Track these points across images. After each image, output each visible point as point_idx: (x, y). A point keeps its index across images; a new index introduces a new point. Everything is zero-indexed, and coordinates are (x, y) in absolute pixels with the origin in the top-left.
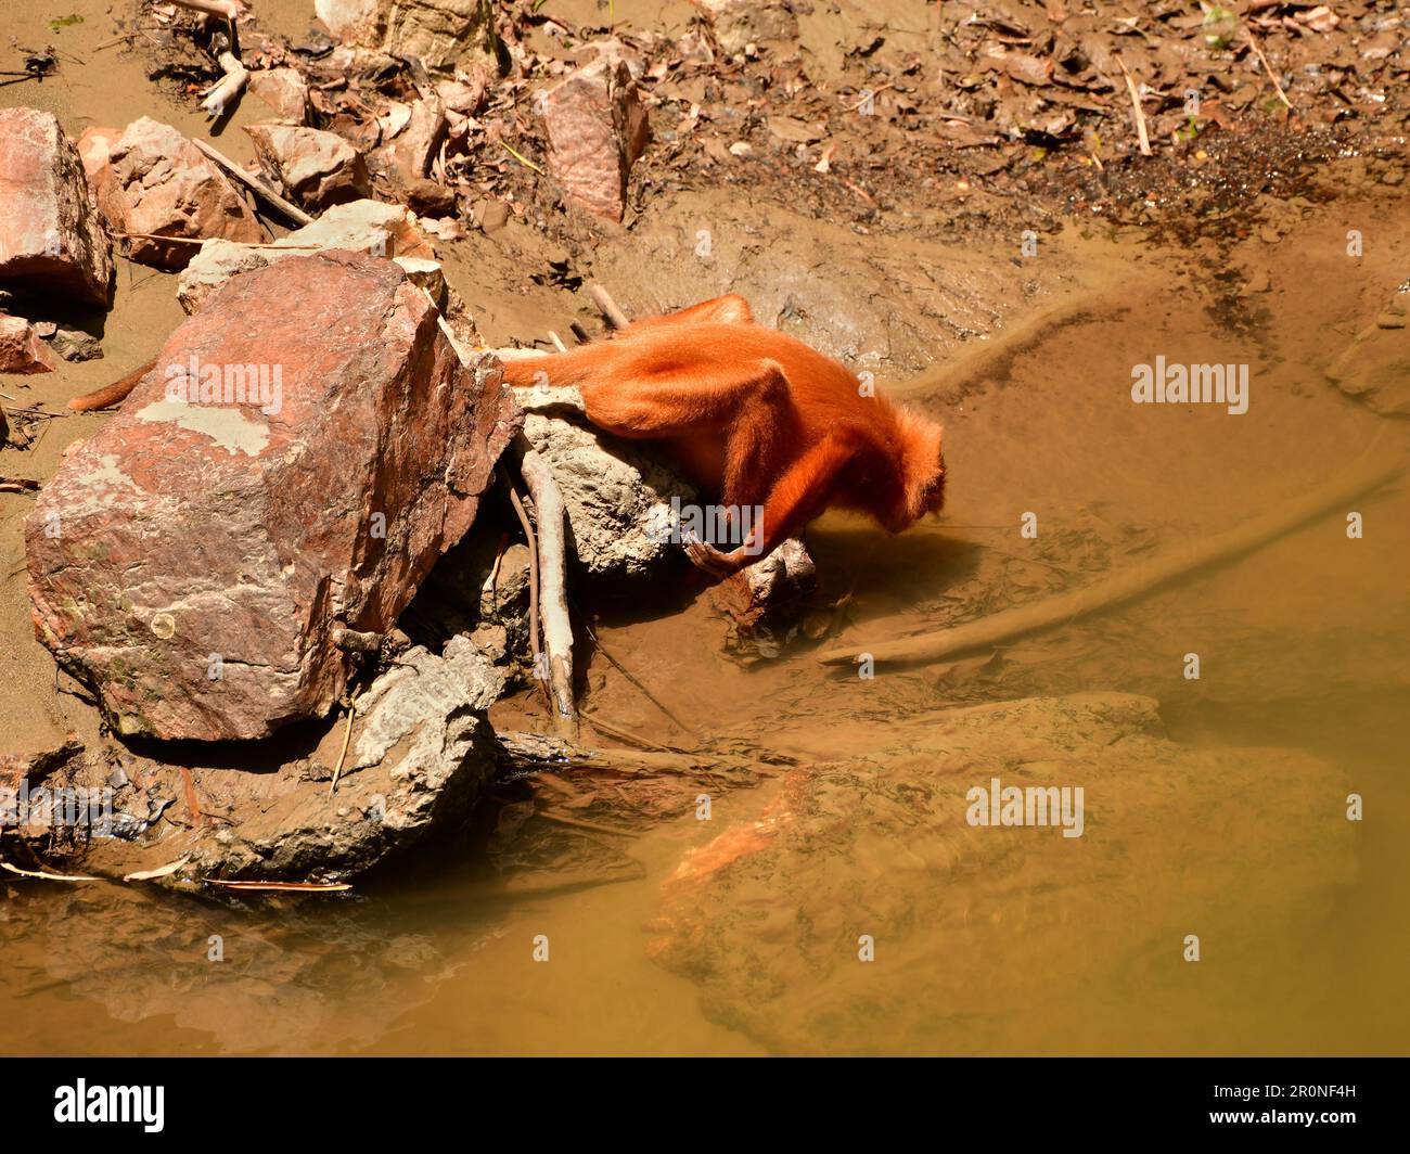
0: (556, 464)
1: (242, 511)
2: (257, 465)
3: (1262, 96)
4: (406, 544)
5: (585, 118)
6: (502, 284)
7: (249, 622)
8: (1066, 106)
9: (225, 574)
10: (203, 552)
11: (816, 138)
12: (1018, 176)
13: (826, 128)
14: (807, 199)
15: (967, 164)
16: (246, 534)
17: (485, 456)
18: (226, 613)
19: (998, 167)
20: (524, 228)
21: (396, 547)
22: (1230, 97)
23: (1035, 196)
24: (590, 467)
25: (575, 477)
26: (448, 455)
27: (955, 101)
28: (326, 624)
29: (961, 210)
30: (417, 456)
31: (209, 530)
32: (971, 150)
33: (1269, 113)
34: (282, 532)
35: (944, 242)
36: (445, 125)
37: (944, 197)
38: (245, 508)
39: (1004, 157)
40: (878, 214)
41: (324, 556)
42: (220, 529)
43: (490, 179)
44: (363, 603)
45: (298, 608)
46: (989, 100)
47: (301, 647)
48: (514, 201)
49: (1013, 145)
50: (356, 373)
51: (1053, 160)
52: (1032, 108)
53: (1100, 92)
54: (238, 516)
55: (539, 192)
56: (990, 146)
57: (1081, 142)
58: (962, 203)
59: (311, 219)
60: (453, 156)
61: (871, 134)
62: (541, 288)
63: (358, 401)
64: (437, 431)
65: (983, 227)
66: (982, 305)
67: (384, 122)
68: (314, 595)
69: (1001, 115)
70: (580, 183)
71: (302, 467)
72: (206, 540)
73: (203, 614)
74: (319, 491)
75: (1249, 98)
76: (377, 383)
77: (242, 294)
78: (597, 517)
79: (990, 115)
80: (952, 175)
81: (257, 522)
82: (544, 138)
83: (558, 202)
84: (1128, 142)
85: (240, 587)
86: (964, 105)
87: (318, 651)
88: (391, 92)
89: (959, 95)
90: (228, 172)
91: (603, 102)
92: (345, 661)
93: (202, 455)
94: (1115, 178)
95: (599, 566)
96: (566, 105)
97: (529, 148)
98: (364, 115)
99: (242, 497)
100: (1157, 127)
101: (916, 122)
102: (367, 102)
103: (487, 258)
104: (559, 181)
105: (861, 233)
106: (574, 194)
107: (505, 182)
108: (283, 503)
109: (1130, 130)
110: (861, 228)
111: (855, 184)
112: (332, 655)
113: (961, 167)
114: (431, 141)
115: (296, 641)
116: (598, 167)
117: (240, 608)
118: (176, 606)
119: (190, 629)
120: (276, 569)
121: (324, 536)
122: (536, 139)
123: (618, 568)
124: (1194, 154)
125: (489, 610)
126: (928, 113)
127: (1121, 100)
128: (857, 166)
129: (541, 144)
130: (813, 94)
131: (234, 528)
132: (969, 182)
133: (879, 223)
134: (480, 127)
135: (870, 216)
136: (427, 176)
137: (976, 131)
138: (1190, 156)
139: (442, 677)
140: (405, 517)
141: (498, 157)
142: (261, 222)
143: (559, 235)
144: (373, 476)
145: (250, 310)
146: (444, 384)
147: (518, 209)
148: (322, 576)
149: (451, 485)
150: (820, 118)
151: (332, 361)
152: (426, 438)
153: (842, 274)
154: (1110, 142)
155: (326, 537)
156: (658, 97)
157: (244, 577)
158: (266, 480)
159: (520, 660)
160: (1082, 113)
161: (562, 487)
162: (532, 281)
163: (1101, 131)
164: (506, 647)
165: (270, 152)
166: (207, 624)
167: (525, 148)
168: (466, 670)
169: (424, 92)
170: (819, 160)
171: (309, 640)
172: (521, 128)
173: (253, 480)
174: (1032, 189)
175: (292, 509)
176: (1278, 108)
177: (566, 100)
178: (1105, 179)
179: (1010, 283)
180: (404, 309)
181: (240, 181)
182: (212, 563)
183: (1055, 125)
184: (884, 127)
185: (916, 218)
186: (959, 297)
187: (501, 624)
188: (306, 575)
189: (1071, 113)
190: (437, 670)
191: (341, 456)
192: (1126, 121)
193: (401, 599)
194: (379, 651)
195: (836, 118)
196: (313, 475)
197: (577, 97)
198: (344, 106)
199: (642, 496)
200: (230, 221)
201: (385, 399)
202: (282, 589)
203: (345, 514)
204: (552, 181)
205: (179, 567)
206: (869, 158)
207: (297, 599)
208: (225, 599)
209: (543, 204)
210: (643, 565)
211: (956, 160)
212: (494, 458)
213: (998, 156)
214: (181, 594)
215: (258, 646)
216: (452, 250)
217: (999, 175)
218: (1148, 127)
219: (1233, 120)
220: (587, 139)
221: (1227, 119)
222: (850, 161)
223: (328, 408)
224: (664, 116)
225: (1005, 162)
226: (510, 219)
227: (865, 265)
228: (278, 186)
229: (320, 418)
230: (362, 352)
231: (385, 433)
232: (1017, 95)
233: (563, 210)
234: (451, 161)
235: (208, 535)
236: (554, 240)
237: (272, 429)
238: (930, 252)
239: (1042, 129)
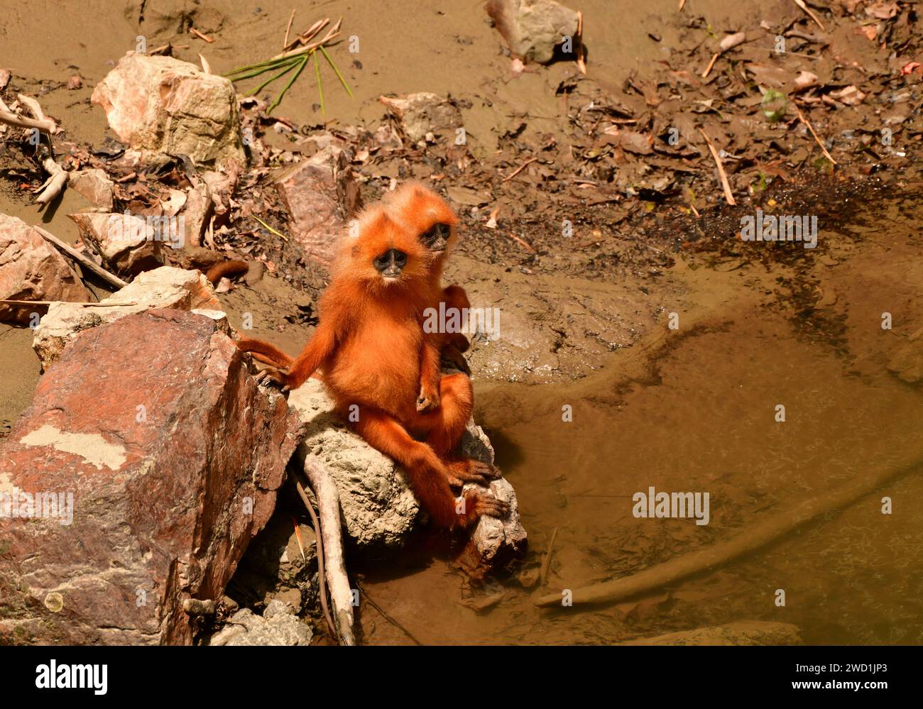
0: (330, 463)
1: (110, 512)
2: (119, 476)
3: (813, 156)
4: (229, 530)
5: (317, 195)
6: (265, 324)
7: (119, 596)
8: (667, 169)
9: (100, 561)
10: (82, 545)
11: (485, 202)
12: (636, 225)
13: (492, 194)
14: (483, 249)
15: (598, 217)
16: (114, 529)
17: (281, 459)
18: (102, 590)
19: (621, 218)
20: (277, 281)
21: (222, 533)
22: (788, 158)
23: (650, 239)
24: (355, 465)
25: (344, 473)
26: (253, 461)
27: (584, 168)
28: (176, 595)
29: (598, 252)
30: (233, 464)
31: (86, 527)
32: (599, 206)
33: (819, 168)
34: (141, 527)
35: (588, 278)
36: (212, 205)
37: (584, 243)
38: (113, 510)
39: (625, 209)
40: (537, 258)
41: (172, 543)
42: (94, 527)
43: (249, 244)
44: (202, 578)
45: (156, 584)
46: (609, 167)
47: (160, 614)
48: (267, 261)
49: (630, 201)
50: (187, 403)
51: (660, 211)
52: (641, 172)
53: (691, 157)
54: (108, 516)
55: (285, 253)
56: (613, 202)
57: (680, 196)
58: (598, 247)
59: (124, 283)
60: (219, 228)
61: (525, 197)
62: (294, 326)
63: (190, 424)
64: (245, 443)
65: (615, 264)
66: (623, 325)
67: (166, 206)
68: (167, 574)
69: (619, 179)
70: (315, 244)
71: (153, 476)
72: (84, 536)
73: (84, 592)
74: (166, 494)
75: (803, 158)
76: (203, 409)
77: (93, 346)
78: (362, 502)
79: (611, 179)
80: (588, 226)
81: (122, 520)
82: (286, 212)
83: (300, 259)
84: (716, 195)
85: (112, 570)
86: (591, 172)
87: (172, 616)
88: (170, 182)
89: (586, 164)
90: (61, 250)
91: (330, 183)
92: (190, 623)
93: (76, 471)
94: (708, 223)
95: (365, 539)
96: (301, 186)
97: (275, 221)
98: (151, 200)
99: (110, 501)
100: (736, 183)
101: (556, 186)
102: (153, 190)
103: (252, 305)
104: (299, 244)
105: (527, 274)
106: (311, 253)
107: (259, 246)
108: (141, 505)
109: (716, 186)
110: (525, 269)
111: (517, 235)
112: (182, 618)
113: (593, 219)
114: (203, 218)
115: (157, 610)
116: (328, 232)
117: (113, 586)
118: (62, 586)
119: (75, 604)
120: (139, 555)
121: (171, 528)
122: (280, 213)
123: (379, 540)
124: (766, 203)
125: (287, 577)
126: (564, 179)
127: (706, 163)
128: (517, 222)
129: (284, 216)
130: (478, 169)
131: (105, 526)
132: (601, 230)
133: (538, 265)
134: (237, 205)
135: (531, 260)
136: (202, 245)
137: (601, 191)
138: (764, 204)
139: (267, 633)
140: (227, 510)
141: (253, 227)
142: (86, 286)
143: (302, 285)
144: (204, 481)
145: (100, 358)
146: (249, 408)
147: (271, 267)
148: (172, 559)
149: (257, 483)
150: (486, 186)
151: (169, 395)
152: (238, 449)
153: (517, 306)
154: (702, 196)
155: (173, 529)
156: (366, 176)
157: (115, 563)
158: (127, 488)
159: (311, 614)
160: (679, 174)
161: (335, 480)
162: (286, 321)
163: (694, 187)
164: (301, 605)
165: (91, 234)
166: (87, 599)
167: (272, 220)
168: (283, 626)
169: (194, 181)
170: (489, 218)
171: (166, 609)
172: (268, 206)
173: (117, 489)
174: (648, 233)
175: (148, 509)
176: (825, 165)
177: (301, 183)
178: (702, 224)
179: (641, 307)
180: (218, 352)
181: (70, 256)
182: (89, 553)
183: (660, 184)
184: (533, 190)
185: (564, 259)
186: (605, 319)
187: (297, 587)
188: (161, 558)
189: (671, 174)
190: (261, 627)
191: (181, 467)
192: (712, 179)
193: (227, 573)
194: (215, 614)
195: (498, 186)
196: (161, 482)
197: (310, 180)
198: (136, 194)
199: (394, 485)
200: (66, 287)
201: (209, 422)
202: (144, 570)
203: (186, 511)
204: (294, 244)
205: (64, 557)
206: (525, 216)
207: (155, 578)
208: (100, 580)
209: (289, 262)
210: (398, 537)
211: (590, 214)
212: (285, 461)
213: (620, 210)
214: (66, 577)
215: (128, 615)
216: (226, 300)
217: (623, 224)
218: (729, 183)
219: (792, 175)
220: (319, 211)
221: (787, 174)
222: (511, 219)
223: (169, 431)
224: (370, 190)
225: (626, 214)
226: (265, 274)
227: (533, 299)
228: (98, 258)
229: (163, 439)
230: (191, 386)
231: (211, 448)
232: (629, 162)
233: (303, 265)
234: (218, 232)
235: (85, 532)
236: (299, 288)
237: (127, 448)
238: (580, 285)
239: (651, 188)
